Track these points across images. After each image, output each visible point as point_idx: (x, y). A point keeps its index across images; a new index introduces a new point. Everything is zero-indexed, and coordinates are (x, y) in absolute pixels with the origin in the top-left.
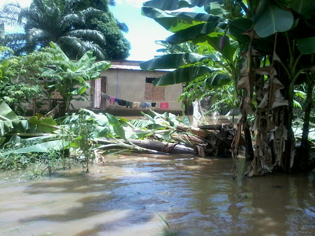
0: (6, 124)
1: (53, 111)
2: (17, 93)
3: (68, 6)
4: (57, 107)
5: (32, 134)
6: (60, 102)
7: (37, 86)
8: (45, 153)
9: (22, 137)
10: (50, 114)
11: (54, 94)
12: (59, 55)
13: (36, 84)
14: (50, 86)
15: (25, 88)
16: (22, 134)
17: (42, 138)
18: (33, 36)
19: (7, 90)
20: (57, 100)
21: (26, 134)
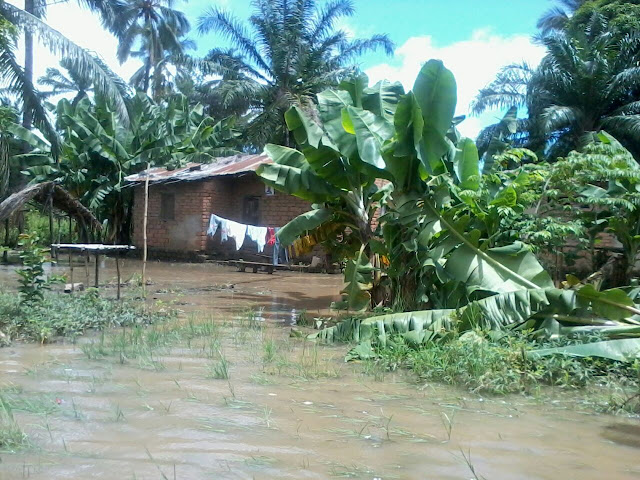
0: (535, 294)
1: (600, 272)
2: (540, 236)
3: (624, 52)
4: (609, 265)
5: (583, 320)
6: (616, 255)
7: (578, 222)
8: (618, 362)
9: (563, 323)
10: (594, 278)
11: (600, 238)
12: (619, 157)
13: (576, 217)
14: (599, 222)
15: (556, 226)
16: (563, 317)
17: (604, 329)
18: (552, 120)
19: (518, 229)
20: (606, 250)
21: (571, 317)
